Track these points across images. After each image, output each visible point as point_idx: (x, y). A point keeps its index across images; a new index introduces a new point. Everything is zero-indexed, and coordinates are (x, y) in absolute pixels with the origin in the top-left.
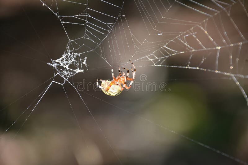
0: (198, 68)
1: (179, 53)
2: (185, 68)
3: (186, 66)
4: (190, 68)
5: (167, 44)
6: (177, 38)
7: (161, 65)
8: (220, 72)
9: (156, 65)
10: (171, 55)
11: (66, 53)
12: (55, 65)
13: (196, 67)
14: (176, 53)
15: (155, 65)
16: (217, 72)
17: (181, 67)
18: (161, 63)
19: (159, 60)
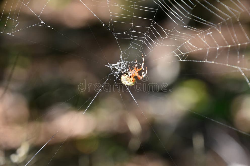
0: (213, 62)
1: (199, 49)
2: (204, 62)
3: (204, 61)
4: (207, 62)
5: (189, 40)
6: (197, 36)
7: (186, 60)
8: (229, 66)
9: (182, 60)
10: (192, 51)
11: (120, 62)
12: (111, 67)
13: (212, 61)
14: (197, 49)
15: (180, 60)
16: (227, 65)
17: (200, 61)
18: (186, 58)
19: (184, 56)
